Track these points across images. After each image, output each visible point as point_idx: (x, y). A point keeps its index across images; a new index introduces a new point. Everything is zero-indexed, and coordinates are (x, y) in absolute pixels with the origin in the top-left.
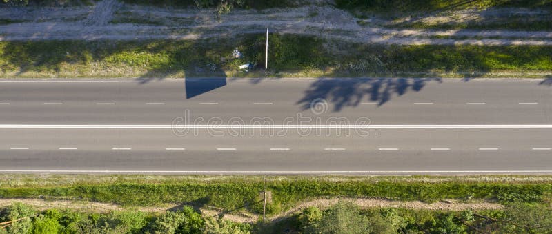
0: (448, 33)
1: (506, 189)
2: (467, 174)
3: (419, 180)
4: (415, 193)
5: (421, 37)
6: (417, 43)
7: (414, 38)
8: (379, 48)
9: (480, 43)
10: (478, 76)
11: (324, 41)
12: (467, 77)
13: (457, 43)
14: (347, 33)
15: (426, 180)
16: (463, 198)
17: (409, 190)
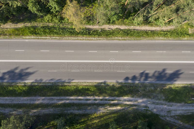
0: (112, 102)
1: (85, 34)
2: (102, 41)
3: (123, 38)
4: (125, 32)
5: (125, 100)
6: (126, 98)
7: (126, 100)
9: (97, 98)
10: (99, 83)
11: (164, 100)
12: (105, 83)
13: (107, 98)
14: (154, 103)
15: (120, 38)
16: (103, 31)
17: (128, 34)
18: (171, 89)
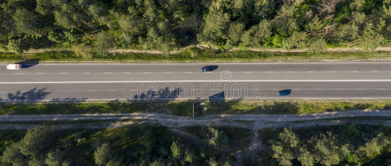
0: (124, 118)
1: (100, 58)
2: (117, 63)
3: (135, 61)
4: (136, 56)
5: (135, 116)
6: (136, 114)
7: (137, 116)
8: (150, 112)
9: (111, 114)
10: (112, 101)
11: (172, 114)
12: (117, 101)
13: (120, 114)
14: (163, 117)
15: (132, 61)
16: (118, 54)
17: (139, 58)
18: (173, 104)
